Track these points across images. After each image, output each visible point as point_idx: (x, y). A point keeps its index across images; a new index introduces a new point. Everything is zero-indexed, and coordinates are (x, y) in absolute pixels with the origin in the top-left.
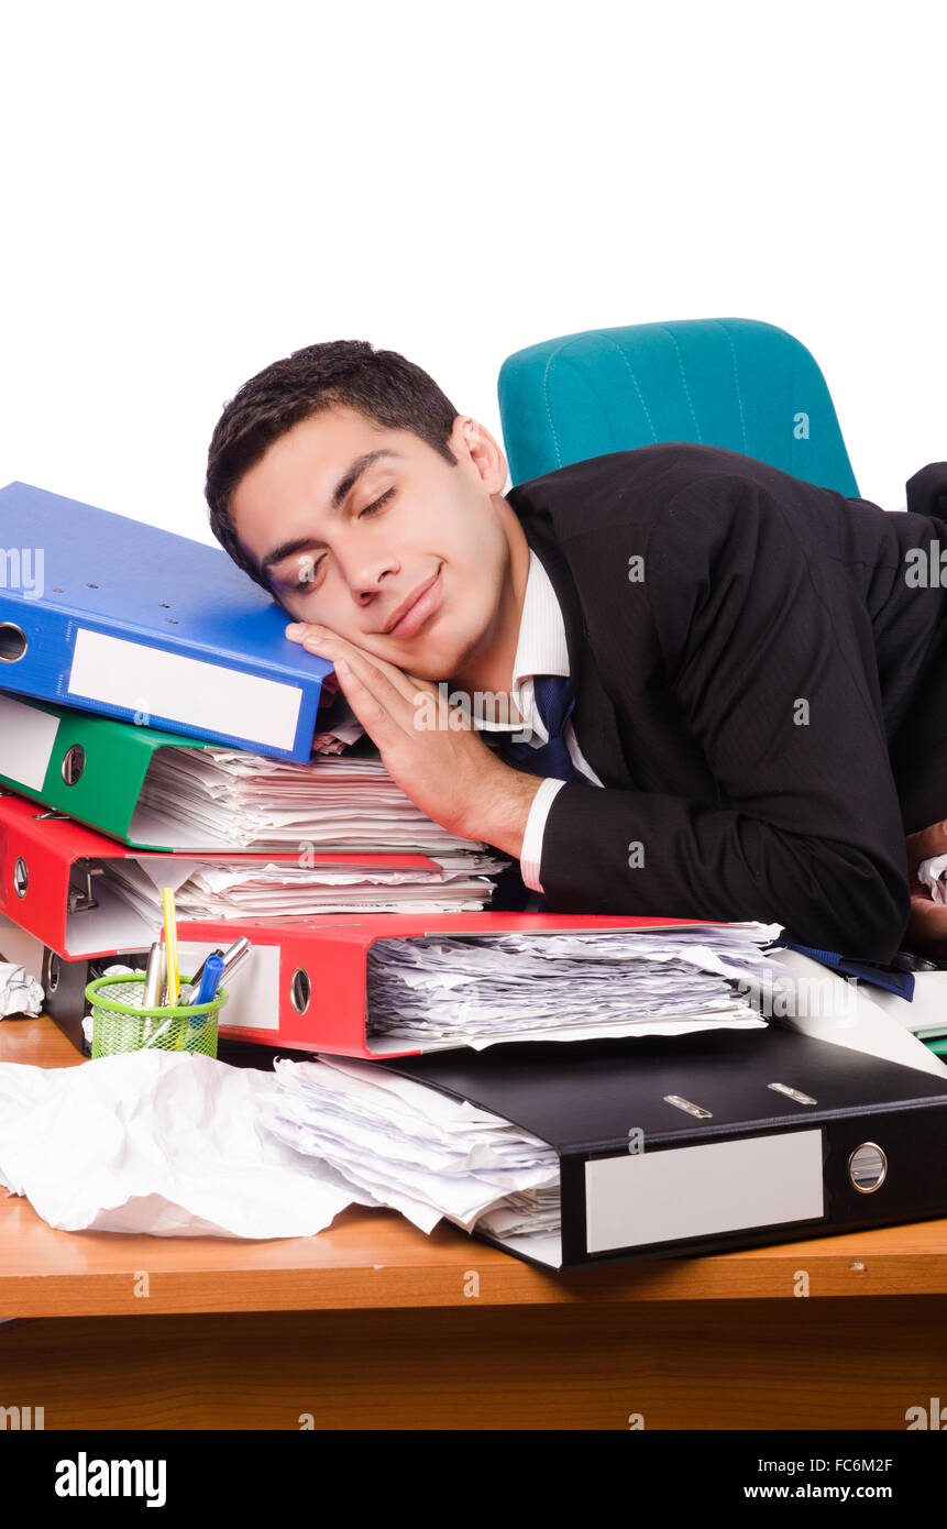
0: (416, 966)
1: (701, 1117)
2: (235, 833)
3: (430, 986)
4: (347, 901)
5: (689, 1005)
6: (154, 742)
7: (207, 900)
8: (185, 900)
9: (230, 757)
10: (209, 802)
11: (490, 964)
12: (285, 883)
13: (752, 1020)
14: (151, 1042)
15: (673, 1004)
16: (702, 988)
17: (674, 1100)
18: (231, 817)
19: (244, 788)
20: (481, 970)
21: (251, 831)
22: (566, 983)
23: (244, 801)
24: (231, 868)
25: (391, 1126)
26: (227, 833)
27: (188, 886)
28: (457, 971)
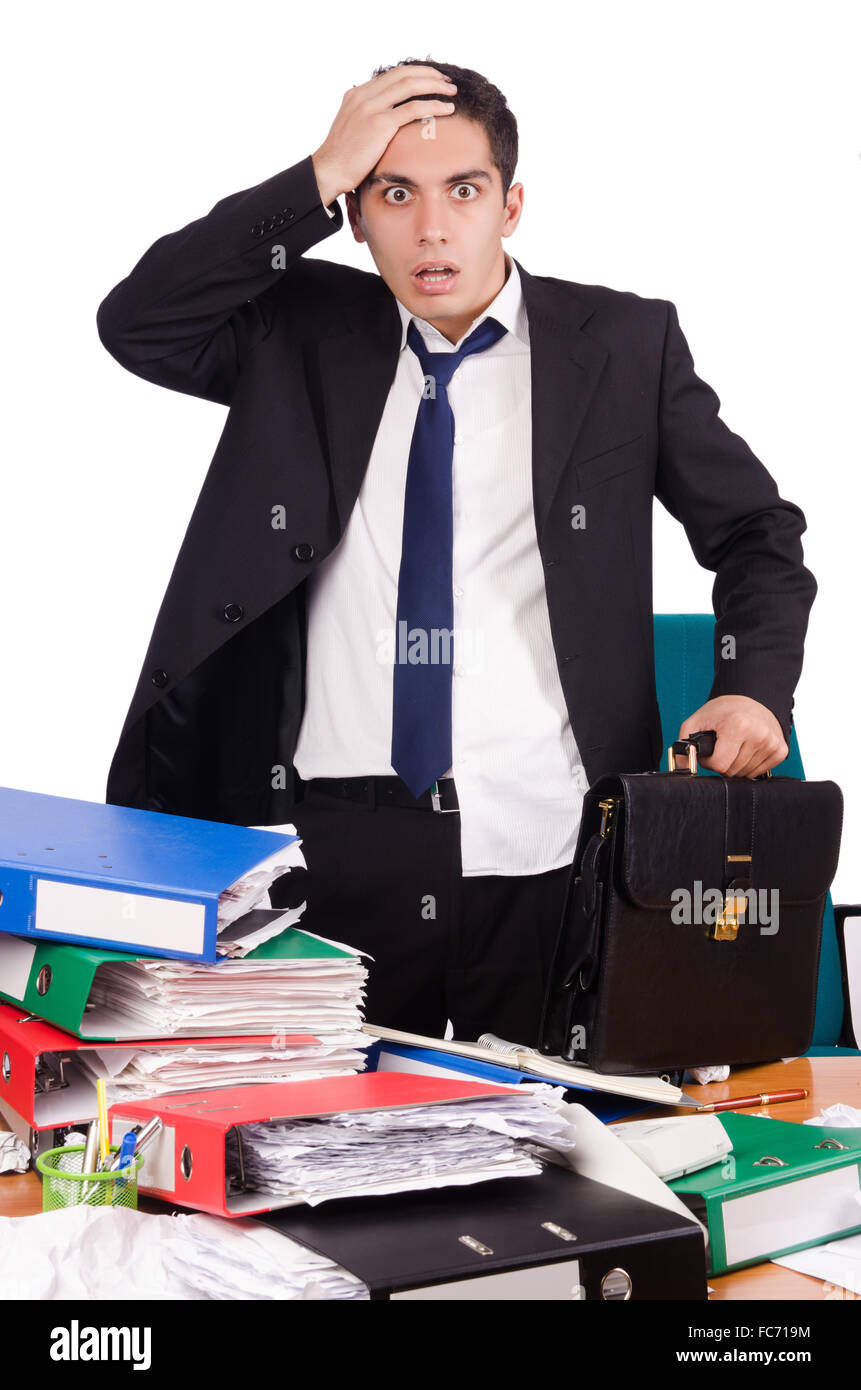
0: (268, 1141)
1: (484, 1254)
2: (164, 1023)
3: (278, 1156)
4: (250, 1074)
5: (481, 1159)
6: (96, 959)
7: (144, 1078)
8: (127, 1079)
9: (157, 965)
10: (147, 1000)
11: (325, 1137)
12: (201, 1062)
13: (530, 1168)
14: (87, 1198)
15: (470, 1158)
16: (490, 1145)
17: (467, 1240)
18: (161, 1011)
19: (170, 987)
20: (316, 1142)
21: (176, 1021)
22: (384, 1147)
23: (171, 998)
24: (161, 1052)
25: (250, 1266)
26: (158, 1023)
27: (130, 1069)
28: (301, 1144)
